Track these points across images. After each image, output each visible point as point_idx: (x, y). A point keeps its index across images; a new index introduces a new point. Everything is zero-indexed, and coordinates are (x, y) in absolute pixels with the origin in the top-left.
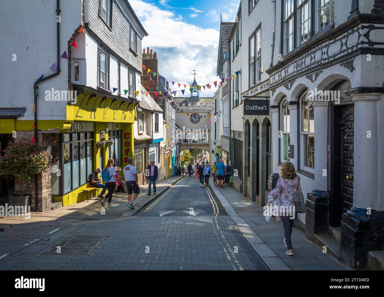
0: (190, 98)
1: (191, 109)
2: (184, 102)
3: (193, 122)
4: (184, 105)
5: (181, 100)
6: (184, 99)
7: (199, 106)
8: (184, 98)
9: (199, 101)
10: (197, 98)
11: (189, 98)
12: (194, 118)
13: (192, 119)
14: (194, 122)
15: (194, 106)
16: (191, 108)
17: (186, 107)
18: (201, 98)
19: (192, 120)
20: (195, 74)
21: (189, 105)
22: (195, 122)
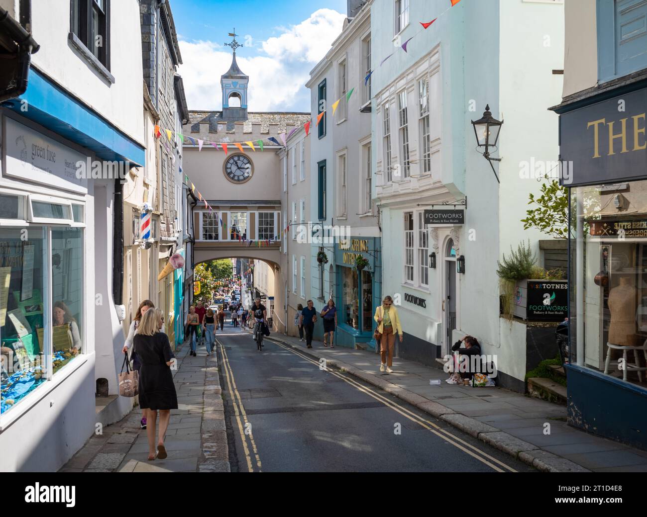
0: (221, 113)
1: (227, 140)
2: (204, 121)
3: (233, 178)
4: (204, 128)
5: (196, 118)
6: (204, 116)
7: (251, 133)
8: (204, 112)
9: (247, 119)
10: (241, 113)
11: (218, 112)
12: (234, 168)
13: (229, 171)
14: (236, 178)
15: (234, 133)
16: (225, 137)
17: (211, 135)
18: (252, 113)
19: (229, 174)
20: (234, 45)
21: (220, 128)
22: (239, 180)
